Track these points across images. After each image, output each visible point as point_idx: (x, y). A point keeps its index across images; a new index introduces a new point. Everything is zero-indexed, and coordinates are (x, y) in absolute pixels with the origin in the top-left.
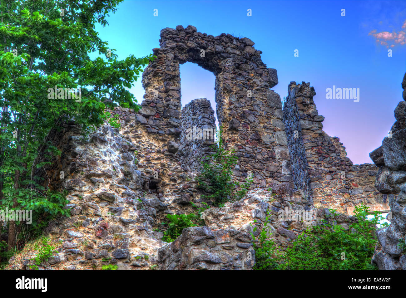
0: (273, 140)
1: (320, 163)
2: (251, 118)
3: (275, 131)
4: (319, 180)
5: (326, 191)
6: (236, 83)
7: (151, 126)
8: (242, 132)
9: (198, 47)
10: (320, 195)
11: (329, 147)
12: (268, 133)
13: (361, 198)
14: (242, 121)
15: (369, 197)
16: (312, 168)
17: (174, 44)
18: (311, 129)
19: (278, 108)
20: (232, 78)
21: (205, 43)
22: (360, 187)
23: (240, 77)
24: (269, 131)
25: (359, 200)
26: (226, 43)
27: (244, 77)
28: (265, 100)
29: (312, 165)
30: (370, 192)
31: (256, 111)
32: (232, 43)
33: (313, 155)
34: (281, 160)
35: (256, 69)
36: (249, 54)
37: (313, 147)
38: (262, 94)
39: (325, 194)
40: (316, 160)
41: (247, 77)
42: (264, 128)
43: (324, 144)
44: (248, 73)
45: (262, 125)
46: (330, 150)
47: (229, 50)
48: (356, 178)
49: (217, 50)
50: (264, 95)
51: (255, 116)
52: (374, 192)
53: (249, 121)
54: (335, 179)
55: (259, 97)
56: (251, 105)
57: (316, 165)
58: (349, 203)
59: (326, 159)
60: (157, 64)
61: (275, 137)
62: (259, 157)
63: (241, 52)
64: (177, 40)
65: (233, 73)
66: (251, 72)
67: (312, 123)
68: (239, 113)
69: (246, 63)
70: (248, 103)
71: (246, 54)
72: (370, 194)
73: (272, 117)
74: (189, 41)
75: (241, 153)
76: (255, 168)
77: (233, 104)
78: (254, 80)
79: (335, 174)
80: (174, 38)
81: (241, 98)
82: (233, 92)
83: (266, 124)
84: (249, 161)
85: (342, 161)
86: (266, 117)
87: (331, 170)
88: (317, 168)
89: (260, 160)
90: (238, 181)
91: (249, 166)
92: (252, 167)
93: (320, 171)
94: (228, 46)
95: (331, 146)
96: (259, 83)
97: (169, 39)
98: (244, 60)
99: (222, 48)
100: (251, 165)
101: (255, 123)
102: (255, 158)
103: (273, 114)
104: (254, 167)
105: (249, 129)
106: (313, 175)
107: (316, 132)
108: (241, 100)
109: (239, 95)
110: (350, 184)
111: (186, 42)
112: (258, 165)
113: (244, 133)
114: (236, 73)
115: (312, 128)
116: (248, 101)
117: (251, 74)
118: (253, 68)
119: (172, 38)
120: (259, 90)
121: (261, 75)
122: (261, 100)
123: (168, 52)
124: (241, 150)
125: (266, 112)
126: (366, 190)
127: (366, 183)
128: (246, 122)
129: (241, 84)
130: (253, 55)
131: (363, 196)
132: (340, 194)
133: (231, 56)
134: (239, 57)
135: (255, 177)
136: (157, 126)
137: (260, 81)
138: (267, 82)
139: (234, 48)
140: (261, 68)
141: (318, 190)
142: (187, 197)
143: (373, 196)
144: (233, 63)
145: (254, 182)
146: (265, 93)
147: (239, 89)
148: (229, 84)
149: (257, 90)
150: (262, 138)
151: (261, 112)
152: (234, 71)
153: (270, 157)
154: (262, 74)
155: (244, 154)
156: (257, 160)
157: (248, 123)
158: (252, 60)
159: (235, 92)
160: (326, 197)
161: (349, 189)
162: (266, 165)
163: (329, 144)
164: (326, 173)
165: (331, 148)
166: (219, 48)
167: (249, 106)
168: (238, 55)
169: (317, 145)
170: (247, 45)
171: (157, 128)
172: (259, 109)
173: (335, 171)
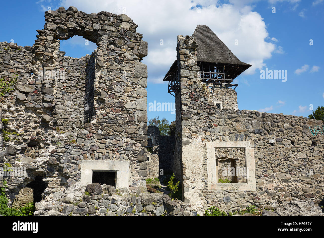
0: (134, 106)
1: (191, 106)
2: (118, 89)
3: (137, 98)
4: (188, 120)
5: (193, 128)
6: (108, 59)
7: (29, 102)
8: (107, 102)
9: (77, 27)
10: (187, 132)
11: (200, 93)
12: (131, 100)
13: (219, 136)
14: (110, 92)
15: (225, 136)
16: (185, 110)
17: (54, 27)
18: (188, 78)
19: (143, 78)
20: (104, 54)
21: (84, 23)
22: (219, 127)
23: (113, 52)
24: (132, 99)
25: (216, 137)
26: (104, 21)
27: (116, 53)
28: (132, 71)
29: (185, 107)
30: (226, 132)
31: (123, 82)
32: (110, 21)
33: (187, 99)
34: (139, 123)
35: (129, 43)
36: (124, 30)
37: (187, 92)
38: (131, 66)
39: (192, 131)
40: (188, 103)
41: (119, 52)
42: (128, 97)
43: (196, 90)
44: (120, 48)
45: (126, 94)
46: (200, 96)
47: (107, 27)
48: (217, 119)
49: (95, 28)
50: (132, 67)
51: (122, 87)
52: (229, 132)
53: (116, 91)
54: (201, 119)
55: (127, 69)
56: (119, 77)
57: (188, 107)
58: (209, 139)
59: (196, 103)
60: (39, 46)
61: (136, 104)
62: (121, 122)
63: (117, 29)
64: (58, 22)
65: (107, 50)
66: (122, 47)
67: (190, 72)
68: (108, 85)
69: (120, 38)
70: (117, 76)
71: (121, 30)
72: (225, 133)
73: (137, 86)
74: (69, 22)
75: (105, 120)
76: (116, 132)
77: (103, 78)
78: (125, 54)
79: (201, 115)
80: (55, 21)
81: (112, 72)
82: (104, 67)
83: (130, 93)
84: (111, 126)
85: (209, 105)
86: (131, 87)
87: (199, 111)
88: (188, 109)
89: (121, 124)
90: (99, 144)
91: (110, 130)
92: (112, 131)
93: (190, 112)
94: (106, 24)
95: (202, 92)
96: (129, 57)
97: (50, 22)
98: (119, 36)
99: (100, 26)
100: (112, 129)
101: (120, 93)
102: (116, 123)
103: (138, 84)
104: (115, 130)
105: (115, 99)
106: (184, 115)
107: (192, 80)
108: (111, 73)
109: (109, 69)
110: (211, 124)
111: (67, 22)
112: (118, 129)
113: (109, 102)
114: (109, 49)
115: (189, 76)
116: (117, 74)
117: (123, 49)
118: (126, 43)
119: (54, 21)
120: (129, 63)
121: (132, 49)
122: (129, 72)
123: (48, 35)
124: (105, 117)
125: (132, 82)
126: (223, 130)
127: (224, 124)
128: (113, 93)
129: (113, 59)
130: (127, 31)
131: (220, 134)
132: (203, 131)
133: (107, 32)
134: (115, 33)
135: (115, 139)
136: (35, 101)
137: (130, 55)
138: (137, 55)
139: (111, 25)
140: (134, 42)
141: (186, 127)
142: (53, 160)
143: (228, 135)
144: (108, 40)
145: (112, 143)
146: (133, 66)
147: (110, 63)
148: (102, 60)
149: (126, 63)
150: (126, 105)
151: (127, 83)
152: (108, 47)
153: (130, 121)
154: (134, 48)
155: (107, 120)
156: (118, 125)
157: (114, 94)
158: (127, 35)
159: (106, 67)
160: (192, 133)
161: (210, 128)
162: (125, 128)
163: (200, 91)
164: (195, 114)
165: (201, 94)
166: (97, 26)
167: (117, 79)
168: (114, 32)
169: (191, 91)
170: (123, 22)
171: (35, 103)
172: (126, 80)
173: (202, 113)
